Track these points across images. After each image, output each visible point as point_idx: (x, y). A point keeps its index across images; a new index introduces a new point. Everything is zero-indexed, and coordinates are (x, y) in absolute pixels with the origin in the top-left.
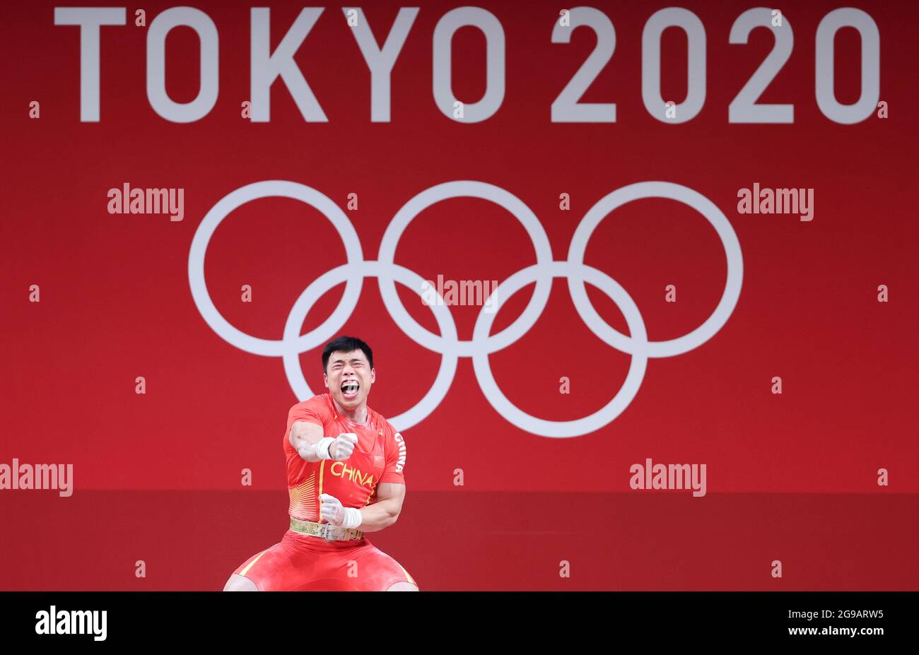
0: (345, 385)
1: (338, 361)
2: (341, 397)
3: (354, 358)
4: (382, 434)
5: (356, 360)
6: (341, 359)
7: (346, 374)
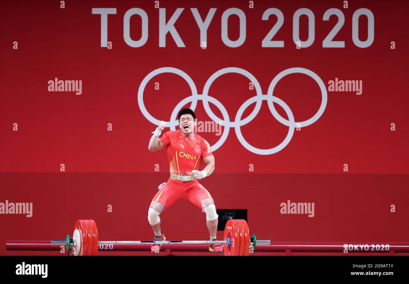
0: (185, 126)
1: (183, 118)
2: (184, 130)
3: (188, 117)
4: (199, 142)
5: (188, 118)
6: (184, 118)
7: (185, 123)
